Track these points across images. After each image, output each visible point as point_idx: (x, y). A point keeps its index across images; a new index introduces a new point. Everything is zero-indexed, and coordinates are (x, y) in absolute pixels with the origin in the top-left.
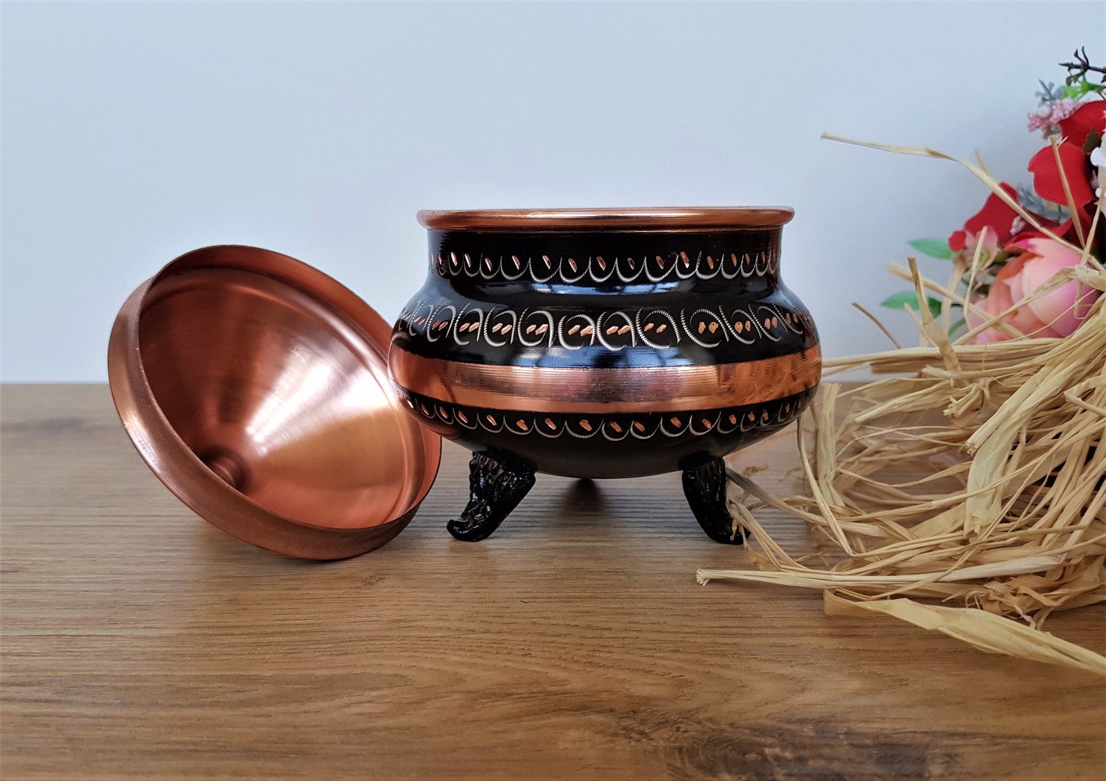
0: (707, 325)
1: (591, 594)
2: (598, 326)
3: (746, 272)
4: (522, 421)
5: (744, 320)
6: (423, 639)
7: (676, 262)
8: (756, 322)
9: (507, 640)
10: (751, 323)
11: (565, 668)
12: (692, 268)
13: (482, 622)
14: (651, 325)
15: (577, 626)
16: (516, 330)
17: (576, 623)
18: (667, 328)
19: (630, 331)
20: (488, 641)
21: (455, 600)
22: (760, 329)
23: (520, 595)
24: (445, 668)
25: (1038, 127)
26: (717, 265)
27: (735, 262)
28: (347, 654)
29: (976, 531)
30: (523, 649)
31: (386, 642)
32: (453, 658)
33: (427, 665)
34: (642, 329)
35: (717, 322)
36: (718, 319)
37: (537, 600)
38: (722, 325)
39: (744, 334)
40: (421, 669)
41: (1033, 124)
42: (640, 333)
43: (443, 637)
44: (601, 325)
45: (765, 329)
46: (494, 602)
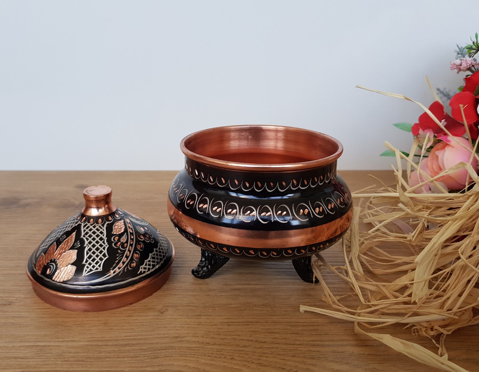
0: (304, 211)
1: (256, 320)
2: (258, 212)
3: (321, 183)
4: (225, 248)
5: (319, 206)
6: (188, 349)
7: (291, 184)
8: (324, 207)
9: (223, 349)
10: (322, 207)
11: (249, 367)
12: (298, 185)
13: (212, 338)
14: (280, 212)
15: (252, 340)
16: (223, 210)
17: (252, 339)
18: (286, 213)
19: (271, 215)
20: (216, 350)
21: (199, 323)
22: (326, 210)
23: (226, 320)
24: (199, 367)
25: (455, 69)
26: (308, 183)
27: (316, 181)
28: (158, 358)
29: (417, 301)
30: (231, 355)
31: (173, 350)
32: (203, 361)
33: (192, 365)
34: (276, 214)
35: (308, 209)
36: (308, 207)
37: (234, 324)
38: (310, 210)
39: (319, 213)
40: (189, 367)
41: (453, 67)
42: (275, 216)
43: (197, 347)
44: (259, 211)
45: (328, 209)
46: (216, 325)
